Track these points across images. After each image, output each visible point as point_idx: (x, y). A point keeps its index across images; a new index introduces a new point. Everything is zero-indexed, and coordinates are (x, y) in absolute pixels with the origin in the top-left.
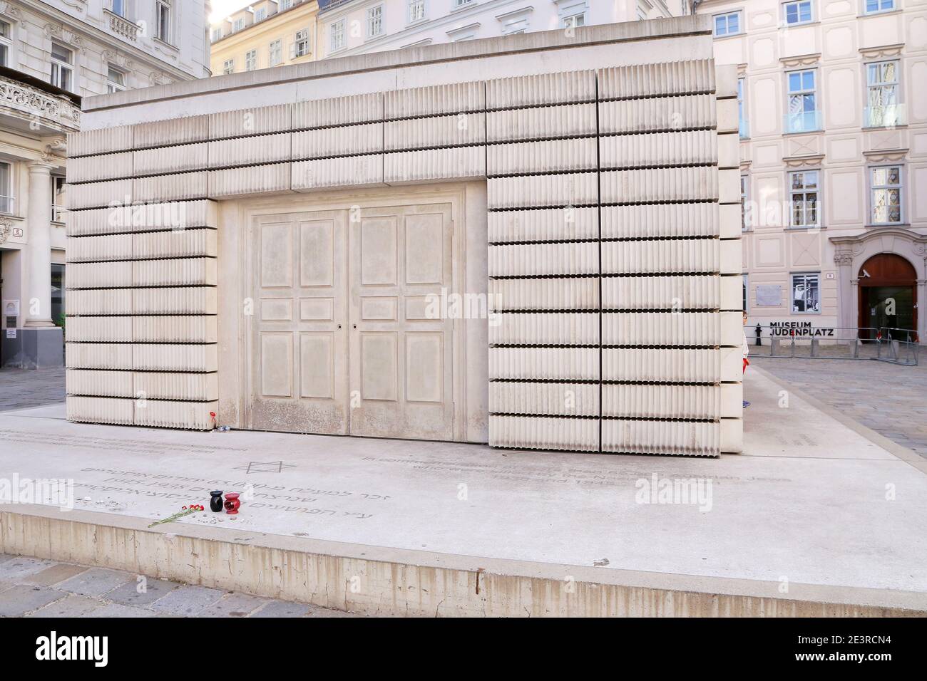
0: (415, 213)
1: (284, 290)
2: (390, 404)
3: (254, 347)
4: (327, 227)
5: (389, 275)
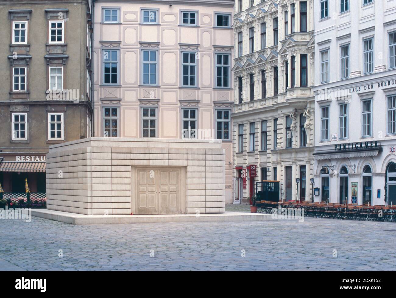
0: (172, 171)
1: (145, 186)
3: (138, 197)
5: (166, 183)
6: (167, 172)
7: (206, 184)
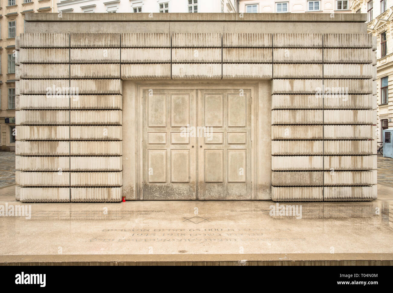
0: (233, 93)
1: (162, 129)
2: (220, 184)
3: (144, 157)
4: (186, 97)
5: (219, 122)
6: (221, 96)
7: (324, 124)
